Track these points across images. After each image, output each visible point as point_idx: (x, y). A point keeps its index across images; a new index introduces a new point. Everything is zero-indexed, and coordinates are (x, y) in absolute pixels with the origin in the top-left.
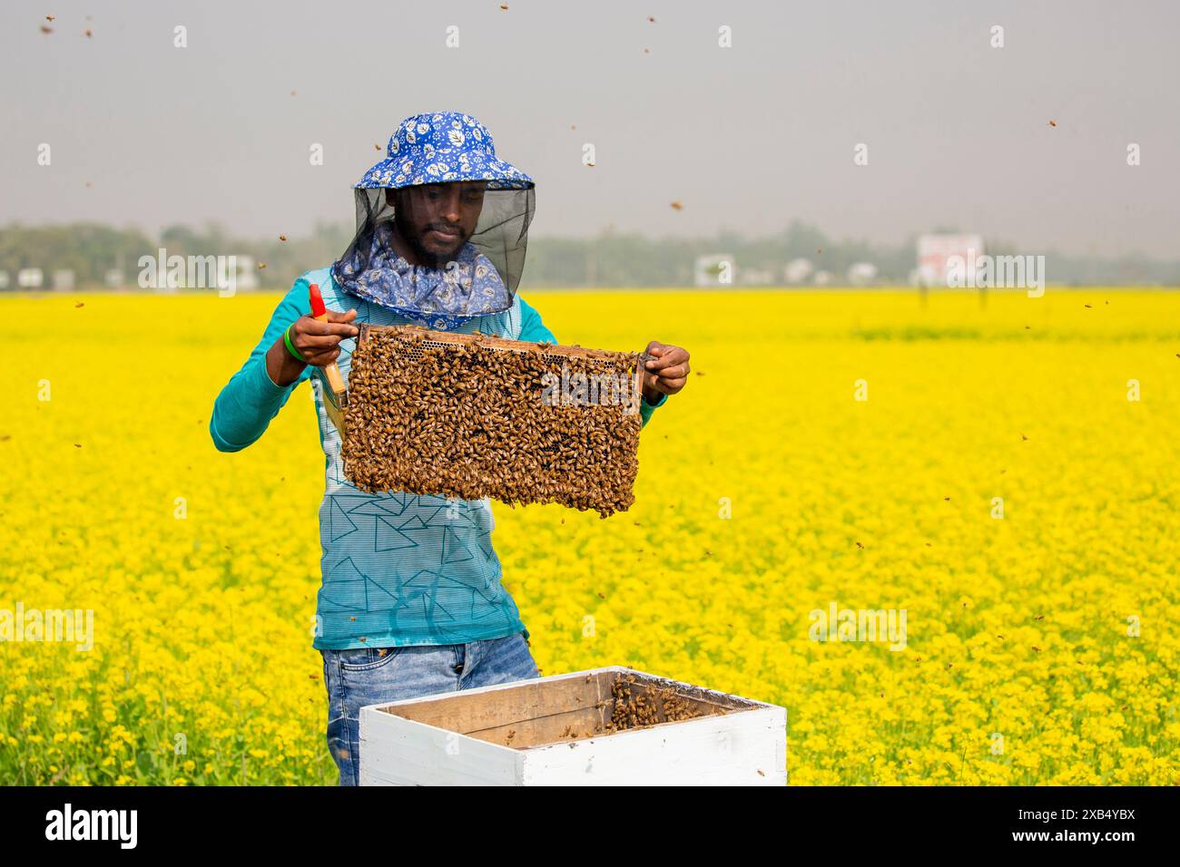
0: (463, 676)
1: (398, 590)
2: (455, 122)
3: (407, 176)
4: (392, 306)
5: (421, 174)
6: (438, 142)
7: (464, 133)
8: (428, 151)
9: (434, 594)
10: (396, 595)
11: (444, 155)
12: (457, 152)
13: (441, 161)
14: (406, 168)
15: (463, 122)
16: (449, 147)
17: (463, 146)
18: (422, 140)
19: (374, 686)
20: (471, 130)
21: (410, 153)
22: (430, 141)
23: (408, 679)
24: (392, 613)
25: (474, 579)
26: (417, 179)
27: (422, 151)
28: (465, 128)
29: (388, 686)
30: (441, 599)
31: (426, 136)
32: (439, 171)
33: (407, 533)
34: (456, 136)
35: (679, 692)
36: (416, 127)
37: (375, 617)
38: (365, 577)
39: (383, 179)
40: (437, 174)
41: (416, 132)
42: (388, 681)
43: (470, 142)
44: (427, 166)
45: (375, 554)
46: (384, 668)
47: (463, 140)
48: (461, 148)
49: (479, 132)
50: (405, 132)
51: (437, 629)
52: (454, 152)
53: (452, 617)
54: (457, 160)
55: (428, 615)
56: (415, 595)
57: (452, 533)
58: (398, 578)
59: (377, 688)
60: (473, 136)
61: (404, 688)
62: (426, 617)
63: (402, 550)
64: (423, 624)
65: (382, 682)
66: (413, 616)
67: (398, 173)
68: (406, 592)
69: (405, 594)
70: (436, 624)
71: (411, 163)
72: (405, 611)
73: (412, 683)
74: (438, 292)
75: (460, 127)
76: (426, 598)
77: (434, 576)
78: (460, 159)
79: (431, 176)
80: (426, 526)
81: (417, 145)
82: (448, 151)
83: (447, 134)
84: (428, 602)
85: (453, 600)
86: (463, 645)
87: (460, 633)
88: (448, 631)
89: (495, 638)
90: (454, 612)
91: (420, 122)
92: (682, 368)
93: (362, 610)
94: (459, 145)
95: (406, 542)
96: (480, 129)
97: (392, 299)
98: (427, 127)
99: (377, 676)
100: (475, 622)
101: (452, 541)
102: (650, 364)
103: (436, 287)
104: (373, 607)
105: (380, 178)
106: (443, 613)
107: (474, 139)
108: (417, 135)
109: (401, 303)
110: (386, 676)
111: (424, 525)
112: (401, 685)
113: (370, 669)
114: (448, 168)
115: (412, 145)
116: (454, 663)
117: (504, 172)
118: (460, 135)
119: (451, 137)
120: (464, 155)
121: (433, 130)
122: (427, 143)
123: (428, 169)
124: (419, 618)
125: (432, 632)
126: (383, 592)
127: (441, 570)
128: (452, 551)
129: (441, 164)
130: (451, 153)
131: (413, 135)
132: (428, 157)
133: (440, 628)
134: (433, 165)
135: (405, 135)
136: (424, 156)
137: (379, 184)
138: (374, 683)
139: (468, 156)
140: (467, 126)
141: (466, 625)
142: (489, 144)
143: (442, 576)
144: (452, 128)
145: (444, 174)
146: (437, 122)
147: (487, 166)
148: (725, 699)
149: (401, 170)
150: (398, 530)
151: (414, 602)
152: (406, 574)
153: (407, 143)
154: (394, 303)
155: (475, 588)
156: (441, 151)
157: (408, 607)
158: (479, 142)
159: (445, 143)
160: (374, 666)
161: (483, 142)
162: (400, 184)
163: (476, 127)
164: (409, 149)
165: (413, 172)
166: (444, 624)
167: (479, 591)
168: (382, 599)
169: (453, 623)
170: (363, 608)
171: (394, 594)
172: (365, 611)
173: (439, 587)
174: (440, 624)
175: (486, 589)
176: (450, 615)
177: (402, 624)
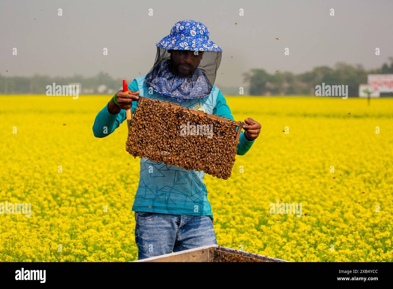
0: (180, 226)
1: (157, 192)
2: (194, 27)
3: (173, 45)
4: (161, 93)
5: (177, 46)
6: (186, 34)
7: (196, 31)
8: (182, 36)
9: (170, 195)
10: (156, 194)
11: (187, 39)
12: (192, 38)
13: (186, 41)
14: (173, 42)
15: (197, 27)
16: (190, 36)
17: (195, 36)
18: (181, 32)
19: (146, 225)
20: (199, 30)
21: (176, 36)
22: (183, 33)
23: (159, 224)
24: (153, 200)
25: (187, 191)
26: (175, 48)
27: (180, 36)
28: (197, 30)
29: (151, 226)
30: (172, 197)
31: (182, 31)
32: (184, 45)
33: (162, 171)
34: (193, 32)
35: (244, 255)
36: (180, 27)
37: (147, 201)
38: (146, 186)
39: (165, 45)
40: (183, 46)
41: (179, 28)
42: (151, 224)
43: (198, 35)
44: (180, 43)
45: (150, 178)
46: (150, 219)
47: (195, 34)
48: (194, 37)
49: (202, 31)
50: (176, 27)
52: (191, 38)
54: (191, 42)
55: (166, 202)
56: (162, 195)
57: (179, 173)
58: (157, 187)
59: (147, 226)
60: (200, 33)
61: (157, 227)
62: (166, 203)
63: (159, 177)
64: (164, 205)
65: (149, 224)
66: (160, 202)
67: (170, 44)
68: (159, 193)
69: (159, 194)
70: (169, 206)
71: (175, 40)
72: (158, 200)
73: (161, 226)
74: (182, 86)
75: (195, 29)
76: (166, 196)
77: (170, 188)
78: (193, 42)
79: (180, 47)
80: (168, 170)
81: (179, 33)
82: (189, 38)
83: (190, 31)
84: (166, 197)
85: (177, 198)
86: (180, 215)
87: (178, 211)
88: (174, 209)
90: (177, 203)
91: (181, 25)
93: (143, 198)
94: (194, 36)
95: (161, 175)
96: (203, 30)
97: (161, 91)
98: (183, 27)
99: (147, 222)
100: (185, 207)
101: (178, 176)
103: (182, 84)
104: (147, 197)
105: (164, 44)
106: (172, 202)
107: (200, 34)
108: (180, 30)
109: (165, 92)
110: (151, 222)
111: (168, 169)
112: (156, 226)
113: (145, 219)
114: (188, 45)
115: (177, 33)
116: (177, 221)
117: (208, 48)
118: (194, 32)
119: (191, 32)
120: (195, 40)
121: (185, 29)
122: (182, 33)
123: (180, 44)
124: (163, 203)
125: (167, 209)
126: (151, 192)
127: (173, 186)
128: (178, 180)
129: (186, 42)
130: (190, 39)
131: (178, 29)
132: (182, 39)
133: (170, 207)
134: (182, 43)
135: (175, 29)
136: (181, 38)
137: (163, 46)
138: (146, 224)
139: (196, 40)
140: (198, 29)
141: (181, 208)
142: (206, 36)
143: (174, 189)
144: (192, 29)
145: (186, 46)
146: (187, 26)
147: (202, 45)
148: (265, 258)
149: (171, 43)
150: (159, 170)
151: (161, 197)
152: (160, 187)
153: (176, 32)
154: (161, 92)
155: (187, 195)
156: (187, 37)
157: (159, 198)
158: (202, 35)
159: (189, 34)
160: (147, 218)
161: (204, 35)
162: (170, 48)
163: (202, 29)
164: (176, 34)
165: (175, 44)
166: (172, 206)
167: (189, 196)
168: (151, 195)
169: (176, 207)
170: (144, 197)
171: (155, 193)
172: (144, 198)
173: (172, 193)
174: (171, 206)
175: (192, 196)
176: (175, 204)
177: (156, 204)
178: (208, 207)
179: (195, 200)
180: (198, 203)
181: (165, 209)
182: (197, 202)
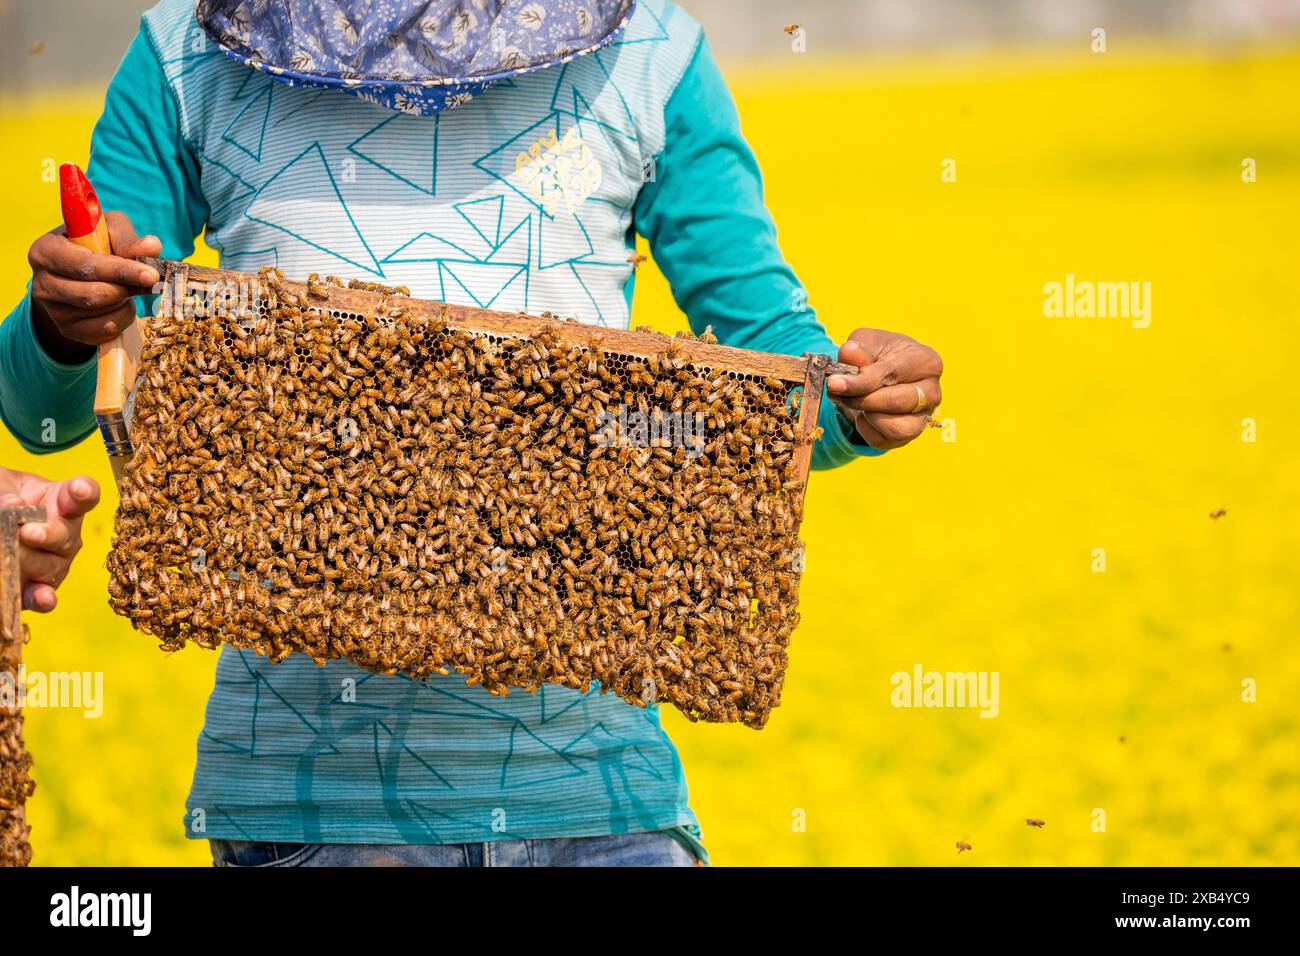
1: (321, 712)
4: (282, 70)
9: (402, 726)
10: (317, 722)
24: (304, 764)
30: (421, 738)
37: (266, 769)
51: (405, 807)
53: (446, 782)
55: (386, 771)
56: (356, 727)
62: (382, 779)
64: (372, 792)
66: (349, 774)
68: (337, 717)
69: (336, 722)
70: (400, 796)
72: (333, 761)
76: (383, 735)
77: (405, 684)
84: (384, 743)
85: (450, 743)
86: (479, 846)
87: (467, 816)
88: (434, 812)
89: (568, 834)
90: (453, 769)
92: (920, 392)
93: (242, 751)
97: (284, 57)
100: (511, 793)
102: (838, 381)
104: (265, 746)
106: (421, 770)
124: (365, 779)
125: (394, 812)
126: (287, 713)
133: (410, 802)
141: (483, 800)
143: (426, 686)
151: (351, 742)
155: (515, 719)
157: (337, 752)
166: (425, 795)
167: (523, 726)
168: (285, 731)
169: (449, 795)
170: (246, 745)
171: (310, 719)
172: (247, 756)
173: (415, 710)
174: (413, 796)
175: (544, 722)
176: (440, 778)
177: (322, 791)
178: (659, 777)
179: (570, 745)
180: (591, 759)
181: (381, 818)
182: (581, 757)
